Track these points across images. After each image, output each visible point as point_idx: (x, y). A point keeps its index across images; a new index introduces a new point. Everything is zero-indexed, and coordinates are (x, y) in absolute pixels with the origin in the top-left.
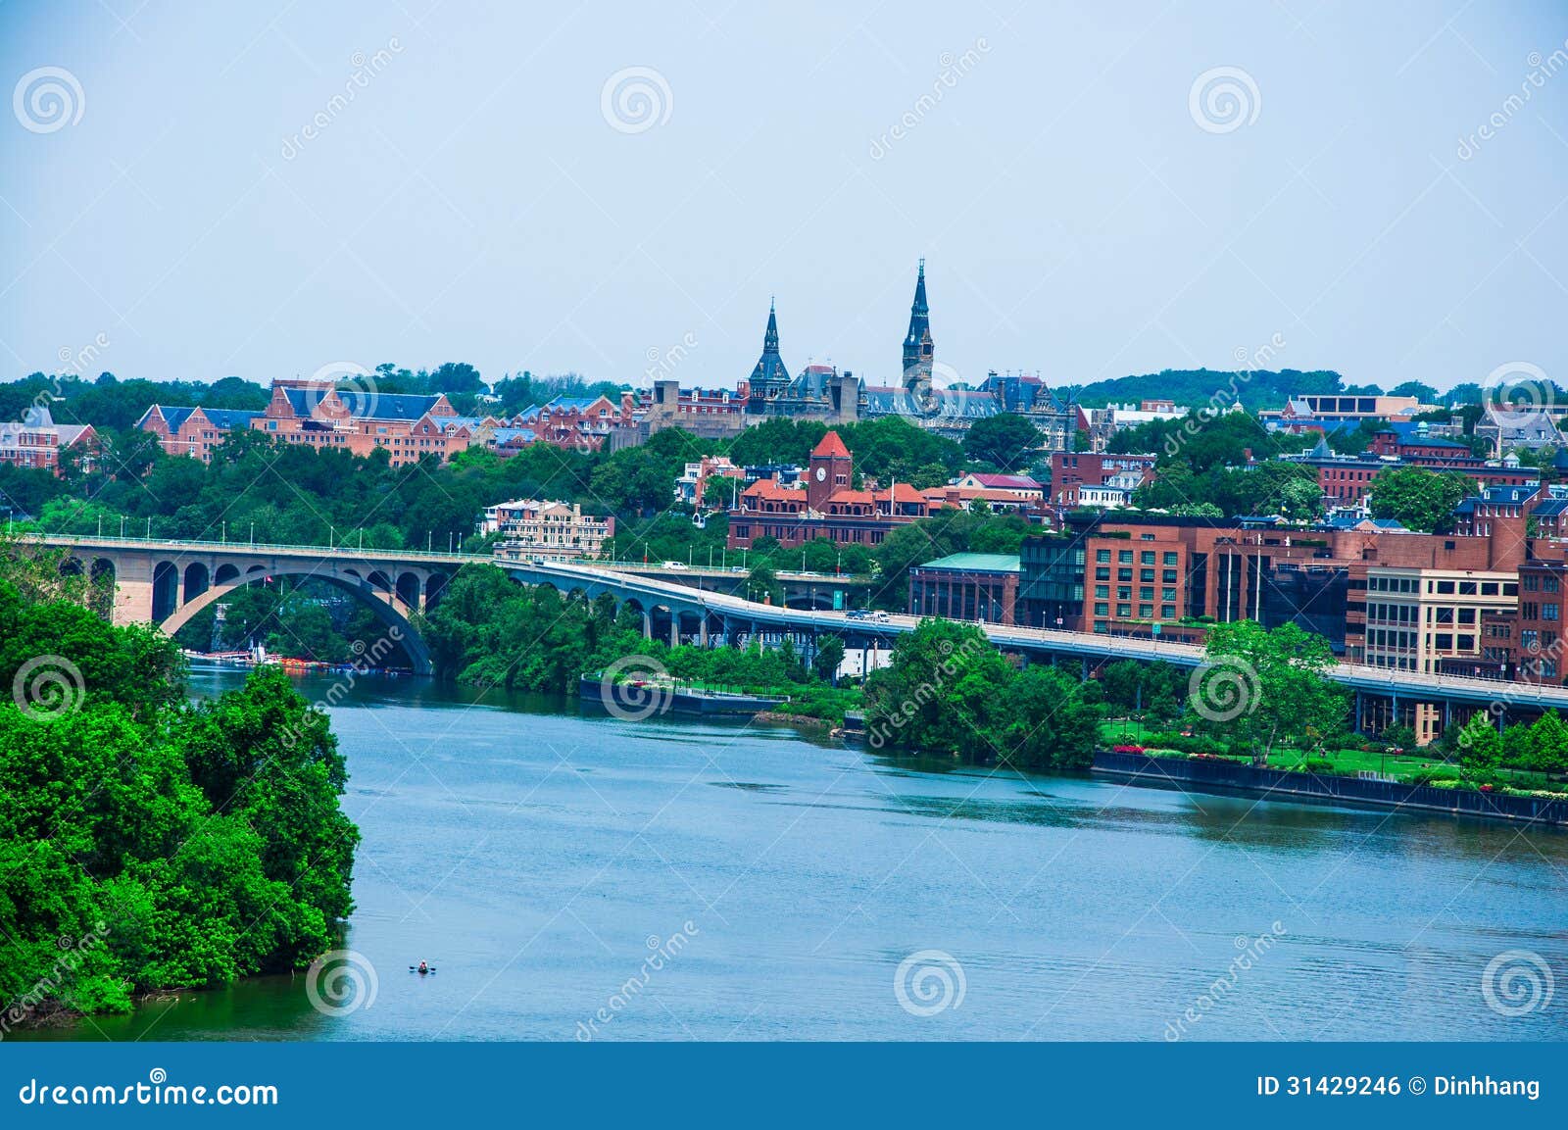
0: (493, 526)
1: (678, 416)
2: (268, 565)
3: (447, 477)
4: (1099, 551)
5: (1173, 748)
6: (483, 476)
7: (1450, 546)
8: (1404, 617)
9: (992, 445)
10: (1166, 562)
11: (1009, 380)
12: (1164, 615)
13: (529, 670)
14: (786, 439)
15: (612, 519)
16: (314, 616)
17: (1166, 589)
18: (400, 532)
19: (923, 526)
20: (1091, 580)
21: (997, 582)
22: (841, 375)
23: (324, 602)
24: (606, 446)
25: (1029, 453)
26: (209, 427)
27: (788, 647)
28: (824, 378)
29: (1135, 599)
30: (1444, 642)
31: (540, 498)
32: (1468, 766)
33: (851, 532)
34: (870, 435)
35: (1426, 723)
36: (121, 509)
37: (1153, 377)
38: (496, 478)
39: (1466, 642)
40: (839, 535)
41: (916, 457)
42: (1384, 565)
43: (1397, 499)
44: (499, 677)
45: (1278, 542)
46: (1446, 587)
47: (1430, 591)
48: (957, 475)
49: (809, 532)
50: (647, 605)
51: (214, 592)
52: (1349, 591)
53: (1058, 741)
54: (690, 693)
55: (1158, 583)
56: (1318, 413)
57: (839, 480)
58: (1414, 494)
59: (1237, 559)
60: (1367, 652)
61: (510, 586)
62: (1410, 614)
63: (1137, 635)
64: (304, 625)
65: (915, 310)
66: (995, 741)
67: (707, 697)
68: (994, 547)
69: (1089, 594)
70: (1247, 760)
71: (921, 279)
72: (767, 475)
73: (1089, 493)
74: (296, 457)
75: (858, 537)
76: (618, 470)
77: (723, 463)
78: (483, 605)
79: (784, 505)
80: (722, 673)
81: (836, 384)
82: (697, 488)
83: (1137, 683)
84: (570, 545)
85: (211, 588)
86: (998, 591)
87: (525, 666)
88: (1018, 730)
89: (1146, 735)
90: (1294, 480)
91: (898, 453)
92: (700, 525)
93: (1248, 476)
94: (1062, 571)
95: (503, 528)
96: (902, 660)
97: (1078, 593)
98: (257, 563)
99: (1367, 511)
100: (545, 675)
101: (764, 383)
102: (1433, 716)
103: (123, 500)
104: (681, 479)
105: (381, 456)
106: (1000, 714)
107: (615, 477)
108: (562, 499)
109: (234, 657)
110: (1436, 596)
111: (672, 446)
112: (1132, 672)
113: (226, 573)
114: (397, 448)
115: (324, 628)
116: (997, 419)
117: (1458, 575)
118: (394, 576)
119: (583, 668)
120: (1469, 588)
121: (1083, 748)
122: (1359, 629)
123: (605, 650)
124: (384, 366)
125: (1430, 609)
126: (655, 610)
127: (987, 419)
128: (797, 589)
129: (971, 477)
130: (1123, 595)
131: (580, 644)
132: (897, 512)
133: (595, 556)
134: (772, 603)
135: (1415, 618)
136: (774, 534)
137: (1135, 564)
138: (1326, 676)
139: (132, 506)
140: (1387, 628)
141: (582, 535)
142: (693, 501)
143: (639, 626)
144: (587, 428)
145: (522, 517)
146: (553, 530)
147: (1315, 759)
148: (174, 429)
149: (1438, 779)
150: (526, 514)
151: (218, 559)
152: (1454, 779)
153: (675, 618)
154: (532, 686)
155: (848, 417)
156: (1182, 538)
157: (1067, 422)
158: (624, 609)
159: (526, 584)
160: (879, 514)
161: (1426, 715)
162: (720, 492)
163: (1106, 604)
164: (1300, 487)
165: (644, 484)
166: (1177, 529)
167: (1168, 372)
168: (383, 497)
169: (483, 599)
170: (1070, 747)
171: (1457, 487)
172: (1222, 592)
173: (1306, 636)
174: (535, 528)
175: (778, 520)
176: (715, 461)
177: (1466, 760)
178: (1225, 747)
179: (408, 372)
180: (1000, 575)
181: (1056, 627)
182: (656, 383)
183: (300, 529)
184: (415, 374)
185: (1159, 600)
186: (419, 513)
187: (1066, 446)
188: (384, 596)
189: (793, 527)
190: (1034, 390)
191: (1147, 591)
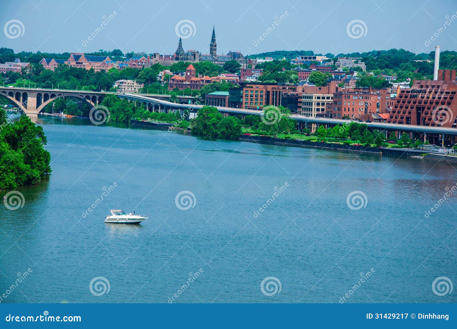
0: (116, 85)
1: (159, 61)
2: (62, 94)
3: (107, 75)
4: (246, 91)
5: (257, 134)
6: (115, 74)
7: (320, 89)
8: (310, 105)
9: (229, 67)
10: (261, 93)
11: (234, 53)
12: (260, 105)
13: (120, 118)
14: (183, 66)
15: (143, 84)
16: (74, 105)
17: (261, 99)
18: (95, 87)
19: (210, 85)
20: (244, 97)
21: (224, 98)
22: (196, 51)
23: (76, 103)
24: (143, 68)
25: (237, 69)
26: (56, 63)
27: (178, 112)
28: (192, 52)
29: (254, 101)
30: (318, 110)
31: (127, 79)
32: (319, 137)
33: (195, 87)
34: (202, 65)
35: (314, 128)
36: (34, 82)
37: (273, 52)
38: (117, 75)
39: (323, 110)
40: (193, 87)
41: (212, 70)
42: (306, 93)
43: (314, 79)
44: (114, 119)
45: (285, 88)
46: (318, 98)
47: (315, 99)
48: (220, 74)
49: (186, 87)
50: (147, 103)
51: (50, 100)
52: (299, 99)
53: (232, 133)
54: (155, 123)
55: (259, 98)
56: (304, 60)
57: (193, 75)
58: (318, 77)
59: (276, 92)
60: (302, 112)
61: (117, 99)
62: (311, 104)
63: (254, 109)
64: (71, 107)
65: (212, 37)
66: (219, 133)
67: (159, 123)
68: (225, 90)
69: (244, 100)
70: (272, 136)
71: (214, 30)
72: (177, 74)
73: (248, 78)
74: (73, 70)
75: (197, 88)
76: (144, 73)
77: (168, 71)
78: (111, 103)
79: (180, 81)
80: (162, 118)
81: (194, 54)
82: (162, 77)
83: (252, 120)
84: (134, 90)
85: (50, 99)
86: (225, 99)
87: (120, 117)
88: (224, 130)
89: (252, 131)
90: (292, 75)
91: (208, 69)
92: (163, 85)
93: (283, 74)
94: (238, 95)
95: (119, 86)
96: (199, 115)
97: (241, 100)
98: (60, 94)
99: (308, 81)
100: (124, 119)
101: (179, 53)
102: (315, 126)
103: (35, 79)
104: (159, 75)
105: (92, 70)
106: (220, 127)
107: (144, 74)
108: (132, 80)
109: (57, 115)
110: (316, 100)
111: (157, 68)
112: (251, 117)
113: (53, 96)
114: (97, 68)
115: (76, 108)
116: (230, 62)
117: (321, 95)
118: (91, 97)
119: (132, 117)
120: (323, 98)
121: (238, 134)
122: (300, 107)
123: (137, 113)
124: (101, 50)
125: (315, 103)
126: (150, 104)
127: (228, 62)
128: (182, 99)
129: (223, 74)
130: (251, 100)
131: (132, 112)
132: (205, 82)
133: (137, 92)
134: (176, 103)
135: (312, 105)
136: (178, 87)
137: (254, 93)
138: (290, 118)
139: (37, 81)
140: (306, 107)
141: (136, 88)
142: (161, 80)
143: (145, 108)
144: (140, 64)
145: (123, 83)
146: (130, 86)
147: (287, 136)
148: (48, 64)
149: (312, 140)
150: (124, 83)
151: (51, 92)
152: (316, 140)
153: (153, 106)
154: (121, 121)
155: (197, 61)
156: (264, 88)
157: (246, 62)
158: (142, 104)
159: (121, 98)
160: (201, 83)
161: (314, 126)
162: (167, 78)
163: (248, 102)
164: (294, 76)
165: (150, 76)
166: (263, 86)
167: (276, 51)
168: (92, 79)
169: (111, 102)
170: (235, 134)
171: (327, 76)
172: (273, 99)
173: (285, 109)
174: (126, 86)
175: (180, 84)
176: (166, 71)
177: (319, 136)
178: (269, 133)
179: (106, 51)
180: (224, 96)
181: (236, 108)
182: (154, 53)
183: (72, 86)
184: (108, 52)
185: (259, 101)
186: (100, 83)
187: (246, 67)
188: (89, 101)
189: (182, 86)
190: (239, 55)
191: (257, 99)
